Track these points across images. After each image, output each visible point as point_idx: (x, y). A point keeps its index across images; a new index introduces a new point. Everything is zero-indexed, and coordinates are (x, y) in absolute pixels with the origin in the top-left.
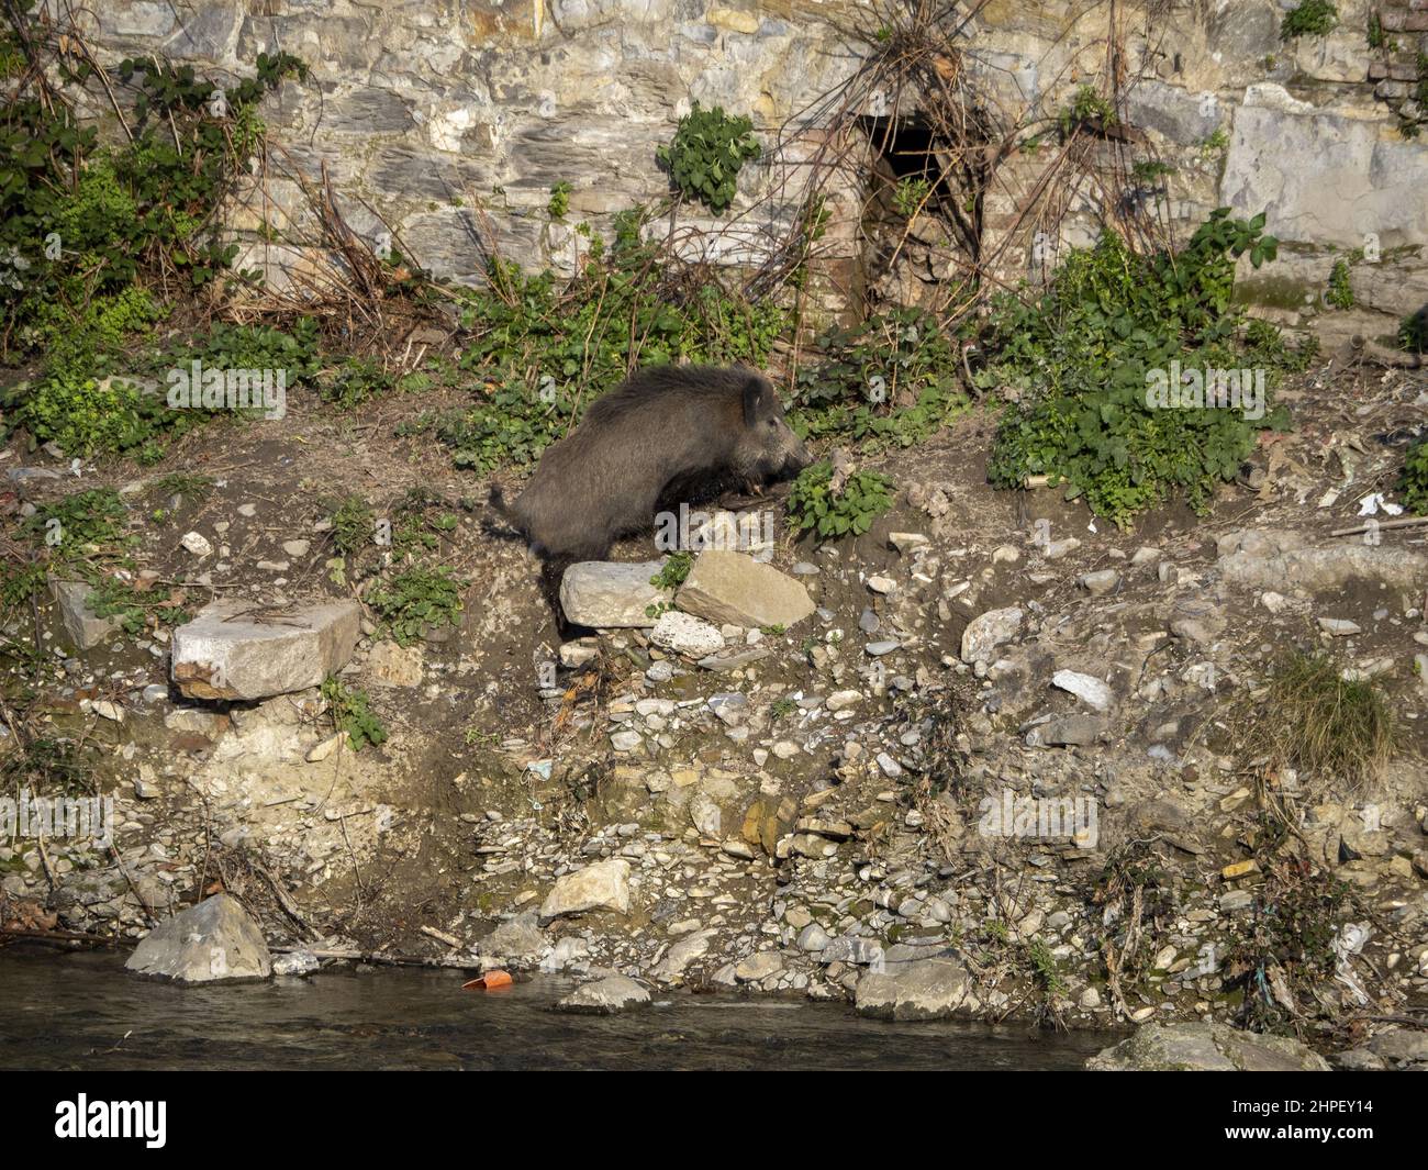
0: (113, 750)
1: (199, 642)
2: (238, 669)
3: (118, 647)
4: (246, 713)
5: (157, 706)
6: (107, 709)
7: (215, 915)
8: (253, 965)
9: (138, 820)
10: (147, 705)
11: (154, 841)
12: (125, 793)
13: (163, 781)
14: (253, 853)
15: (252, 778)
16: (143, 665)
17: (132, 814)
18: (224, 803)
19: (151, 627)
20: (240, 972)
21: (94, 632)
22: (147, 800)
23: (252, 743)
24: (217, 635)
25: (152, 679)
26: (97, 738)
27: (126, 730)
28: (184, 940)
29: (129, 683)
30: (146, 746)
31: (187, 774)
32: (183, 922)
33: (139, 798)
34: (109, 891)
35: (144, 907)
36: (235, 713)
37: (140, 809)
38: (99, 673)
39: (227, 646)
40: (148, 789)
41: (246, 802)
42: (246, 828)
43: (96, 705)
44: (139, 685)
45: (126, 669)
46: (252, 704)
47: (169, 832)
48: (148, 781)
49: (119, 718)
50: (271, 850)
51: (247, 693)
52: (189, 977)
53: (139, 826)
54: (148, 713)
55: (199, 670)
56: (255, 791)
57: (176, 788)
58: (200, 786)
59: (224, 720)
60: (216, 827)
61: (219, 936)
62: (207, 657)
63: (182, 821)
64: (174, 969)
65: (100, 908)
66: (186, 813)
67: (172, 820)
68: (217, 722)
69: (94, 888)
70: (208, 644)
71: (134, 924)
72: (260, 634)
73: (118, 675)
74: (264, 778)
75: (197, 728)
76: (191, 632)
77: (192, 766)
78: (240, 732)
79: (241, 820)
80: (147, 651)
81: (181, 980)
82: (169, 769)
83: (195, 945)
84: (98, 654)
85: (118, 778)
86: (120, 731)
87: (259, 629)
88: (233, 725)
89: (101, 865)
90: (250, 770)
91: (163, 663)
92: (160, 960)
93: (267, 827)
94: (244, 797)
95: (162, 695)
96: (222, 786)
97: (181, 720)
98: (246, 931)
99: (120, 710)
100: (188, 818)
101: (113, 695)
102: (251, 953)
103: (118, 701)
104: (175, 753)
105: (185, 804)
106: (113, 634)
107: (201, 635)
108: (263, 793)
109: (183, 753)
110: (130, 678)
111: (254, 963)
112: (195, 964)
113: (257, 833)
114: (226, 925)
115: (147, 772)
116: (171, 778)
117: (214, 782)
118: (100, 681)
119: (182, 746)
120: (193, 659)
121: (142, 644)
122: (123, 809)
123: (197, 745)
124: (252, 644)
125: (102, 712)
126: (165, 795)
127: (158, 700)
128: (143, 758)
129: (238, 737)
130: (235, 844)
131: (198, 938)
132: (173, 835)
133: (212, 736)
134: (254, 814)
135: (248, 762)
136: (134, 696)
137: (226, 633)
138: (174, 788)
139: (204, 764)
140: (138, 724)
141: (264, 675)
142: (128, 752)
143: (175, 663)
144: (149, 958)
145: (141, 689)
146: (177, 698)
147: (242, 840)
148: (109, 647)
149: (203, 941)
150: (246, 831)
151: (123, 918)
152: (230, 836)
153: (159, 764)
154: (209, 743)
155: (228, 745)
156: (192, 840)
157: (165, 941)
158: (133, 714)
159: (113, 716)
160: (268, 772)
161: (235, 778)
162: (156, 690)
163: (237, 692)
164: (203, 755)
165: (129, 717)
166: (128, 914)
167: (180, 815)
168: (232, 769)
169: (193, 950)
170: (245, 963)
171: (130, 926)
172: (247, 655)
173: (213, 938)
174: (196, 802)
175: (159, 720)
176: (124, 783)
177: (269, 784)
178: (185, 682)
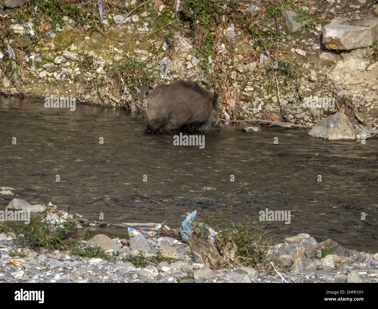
0: (302, 65)
1: (332, 31)
2: (345, 40)
3: (304, 32)
4: (346, 54)
5: (317, 51)
6: (300, 52)
7: (338, 119)
8: (350, 135)
9: (310, 88)
10: (313, 51)
11: (315, 95)
12: (305, 79)
13: (318, 75)
14: (348, 100)
15: (348, 76)
16: (312, 38)
17: (308, 86)
18: (338, 83)
19: (315, 26)
20: (346, 137)
21: (296, 27)
22: (313, 81)
23: (348, 64)
24: (338, 28)
25: (315, 42)
26: (297, 61)
27: (306, 59)
28: (328, 126)
29: (307, 44)
30: (313, 64)
31: (326, 73)
32: (327, 120)
33: (310, 81)
34: (301, 110)
35: (312, 116)
36: (343, 54)
37: (310, 84)
38: (297, 40)
39: (342, 32)
40: (313, 78)
41: (346, 83)
42: (346, 91)
43: (297, 50)
44: (311, 44)
45: (306, 39)
46: (349, 51)
47: (320, 92)
48: (313, 75)
49: (304, 55)
50: (353, 99)
51: (348, 48)
52: (330, 138)
53: (310, 90)
54: (314, 53)
55: (332, 40)
56: (348, 79)
57: (323, 78)
58: (331, 78)
59: (339, 56)
60: (335, 91)
61: (340, 125)
62: (335, 35)
63: (324, 89)
64: (325, 135)
65: (298, 116)
66: (326, 86)
67: (321, 88)
68: (336, 57)
69: (296, 109)
70: (336, 31)
71: (308, 121)
72: (352, 28)
73: (303, 41)
74: (352, 76)
75: (330, 58)
76: (330, 27)
77: (328, 71)
78: (344, 61)
79: (344, 89)
80: (313, 33)
81: (327, 139)
82: (320, 72)
83: (332, 128)
84: (297, 34)
85: (303, 74)
86: (305, 59)
87: (352, 27)
88: (342, 58)
89: (297, 102)
90: (347, 73)
91: (319, 37)
92: (320, 133)
93: (352, 91)
94: (345, 81)
95: (318, 48)
96: (338, 78)
97: (324, 56)
98: (348, 124)
99: (304, 52)
100: (326, 88)
101: (302, 47)
102: (349, 131)
103: (304, 49)
104: (323, 66)
105: (325, 83)
106: (302, 28)
107: (333, 28)
108: (351, 80)
109: (325, 67)
110: (308, 42)
111: (351, 134)
112: (332, 134)
113: (349, 93)
114: (342, 122)
115: (313, 73)
116: (321, 75)
117: (335, 76)
118: (298, 43)
119: (325, 65)
120: (330, 36)
121: (312, 31)
122: (305, 84)
123: (330, 64)
124: (350, 32)
125: (299, 53)
126: (319, 80)
127: (317, 49)
128: (312, 68)
129: (343, 62)
130: (342, 96)
131: (332, 126)
132: (321, 93)
133: (335, 61)
134: (348, 87)
135: (347, 70)
136: (309, 48)
137: (341, 28)
138: (322, 78)
139: (332, 70)
140: (310, 57)
141: (353, 42)
142: (307, 66)
143: (324, 37)
144: (316, 131)
145: (312, 45)
146: (324, 49)
147: (344, 95)
148: (301, 32)
149: (334, 127)
150: (346, 92)
151: (305, 119)
152: (340, 94)
153: (317, 70)
154: (334, 64)
155: (340, 64)
156: (328, 95)
157: (321, 127)
158: (309, 53)
159: (302, 54)
160: (353, 74)
161: (342, 75)
162: (316, 46)
163: (344, 47)
164: (332, 67)
165: (308, 55)
166: (307, 118)
167: (324, 87)
168: (341, 72)
169: (331, 130)
170: (348, 135)
171: (307, 122)
172: (348, 35)
173: (338, 126)
174: (329, 83)
175: (317, 56)
176: (305, 76)
177: (353, 77)
178: (327, 43)
